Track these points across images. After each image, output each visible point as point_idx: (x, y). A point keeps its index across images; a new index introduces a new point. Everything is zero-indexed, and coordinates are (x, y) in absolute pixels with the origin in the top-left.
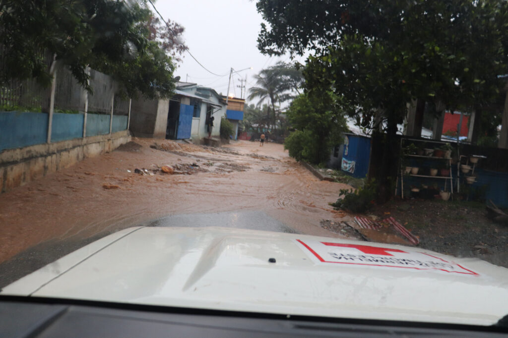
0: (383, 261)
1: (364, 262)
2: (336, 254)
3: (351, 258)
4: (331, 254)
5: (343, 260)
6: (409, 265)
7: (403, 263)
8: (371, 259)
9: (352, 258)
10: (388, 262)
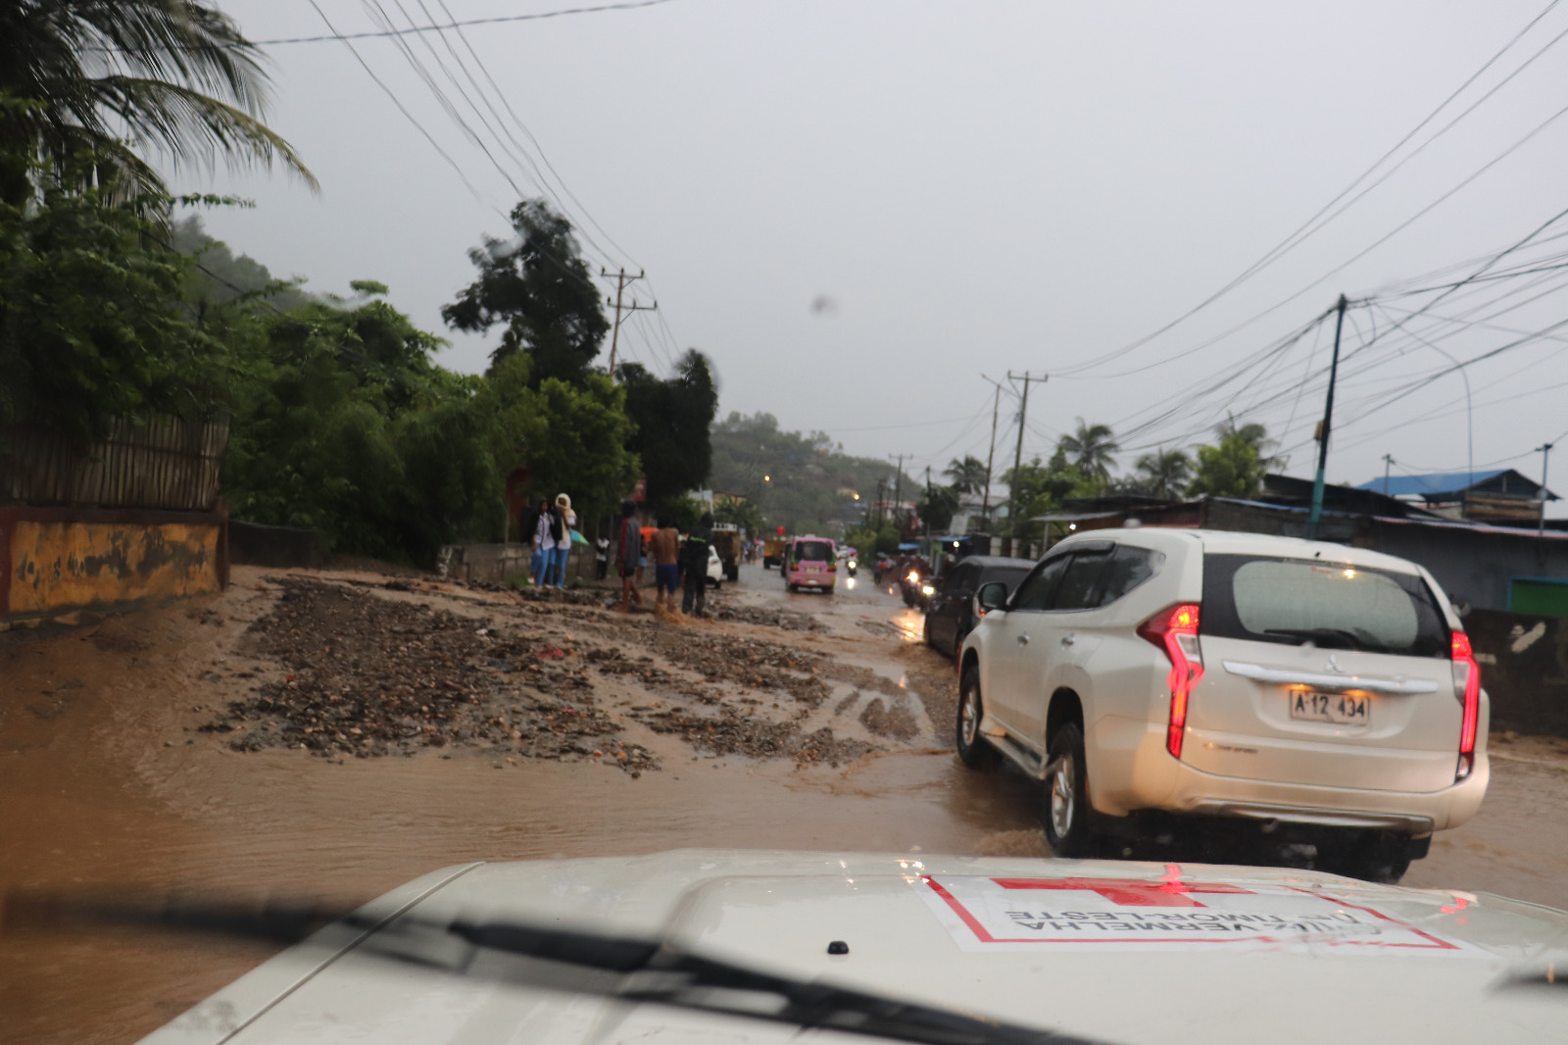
0: (1166, 928)
1: (1111, 933)
2: (1028, 916)
3: (1072, 925)
4: (1013, 915)
5: (1048, 931)
6: (1244, 933)
7: (1225, 928)
8: (1132, 921)
9: (1075, 922)
10: (1180, 927)
